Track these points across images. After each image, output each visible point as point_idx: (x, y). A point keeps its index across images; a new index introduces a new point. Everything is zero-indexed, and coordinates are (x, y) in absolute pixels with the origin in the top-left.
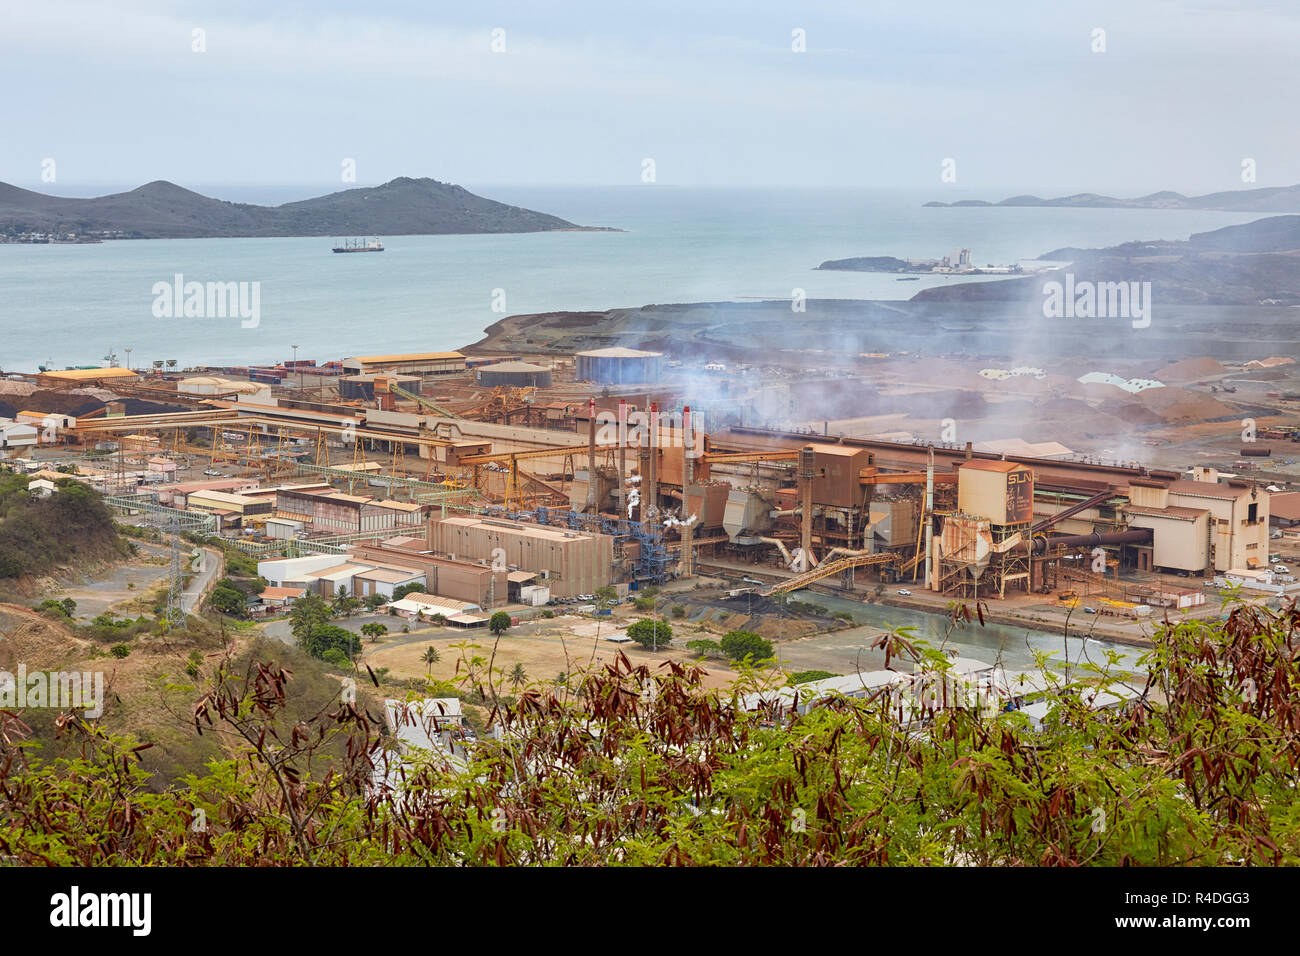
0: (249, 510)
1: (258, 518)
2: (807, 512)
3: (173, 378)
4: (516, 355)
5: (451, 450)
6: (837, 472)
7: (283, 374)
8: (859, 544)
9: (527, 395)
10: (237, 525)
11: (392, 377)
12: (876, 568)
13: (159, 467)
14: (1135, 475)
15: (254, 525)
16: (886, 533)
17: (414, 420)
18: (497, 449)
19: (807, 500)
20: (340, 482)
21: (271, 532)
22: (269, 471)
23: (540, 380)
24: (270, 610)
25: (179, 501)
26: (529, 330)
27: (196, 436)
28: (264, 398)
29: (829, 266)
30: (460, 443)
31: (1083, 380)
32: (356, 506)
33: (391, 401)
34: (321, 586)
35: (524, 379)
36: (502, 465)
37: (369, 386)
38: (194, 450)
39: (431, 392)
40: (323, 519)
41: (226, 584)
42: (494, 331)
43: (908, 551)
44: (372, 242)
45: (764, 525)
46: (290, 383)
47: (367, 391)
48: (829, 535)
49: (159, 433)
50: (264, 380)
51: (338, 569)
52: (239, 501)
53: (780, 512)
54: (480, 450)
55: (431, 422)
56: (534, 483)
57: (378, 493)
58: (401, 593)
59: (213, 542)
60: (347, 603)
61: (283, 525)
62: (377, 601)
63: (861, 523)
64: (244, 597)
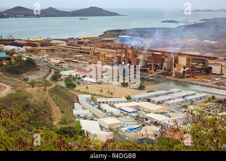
0: (60, 63)
1: (62, 64)
2: (153, 64)
3: (50, 40)
4: (108, 37)
5: (94, 53)
6: (158, 57)
7: (69, 40)
8: (161, 69)
9: (109, 44)
10: (58, 65)
11: (87, 40)
12: (165, 73)
13: (46, 56)
14: (209, 58)
15: (61, 65)
16: (166, 67)
17: (89, 48)
18: (102, 53)
19: (153, 61)
20: (76, 58)
21: (63, 66)
22: (64, 56)
23: (112, 41)
24: (62, 80)
25: (49, 61)
26: (111, 33)
27: (52, 50)
28: (65, 44)
29: (163, 22)
30: (96, 52)
31: (204, 41)
32: (77, 62)
33: (86, 45)
34: (70, 76)
35: (109, 41)
36: (103, 56)
37: (82, 42)
38: (52, 53)
39: (93, 43)
40: (72, 64)
41: (54, 75)
42: (105, 33)
43: (170, 70)
44: (86, 18)
45: (146, 66)
46: (69, 42)
47: (82, 43)
48: (157, 68)
49: (47, 50)
50: (65, 41)
51: (73, 73)
52: (58, 61)
53: (148, 64)
54: (99, 53)
55: (92, 48)
56: (108, 59)
57: (82, 60)
58: (84, 77)
59: (53, 68)
60: (74, 79)
61: (65, 65)
62: (80, 78)
63: (162, 66)
64: (58, 78)
